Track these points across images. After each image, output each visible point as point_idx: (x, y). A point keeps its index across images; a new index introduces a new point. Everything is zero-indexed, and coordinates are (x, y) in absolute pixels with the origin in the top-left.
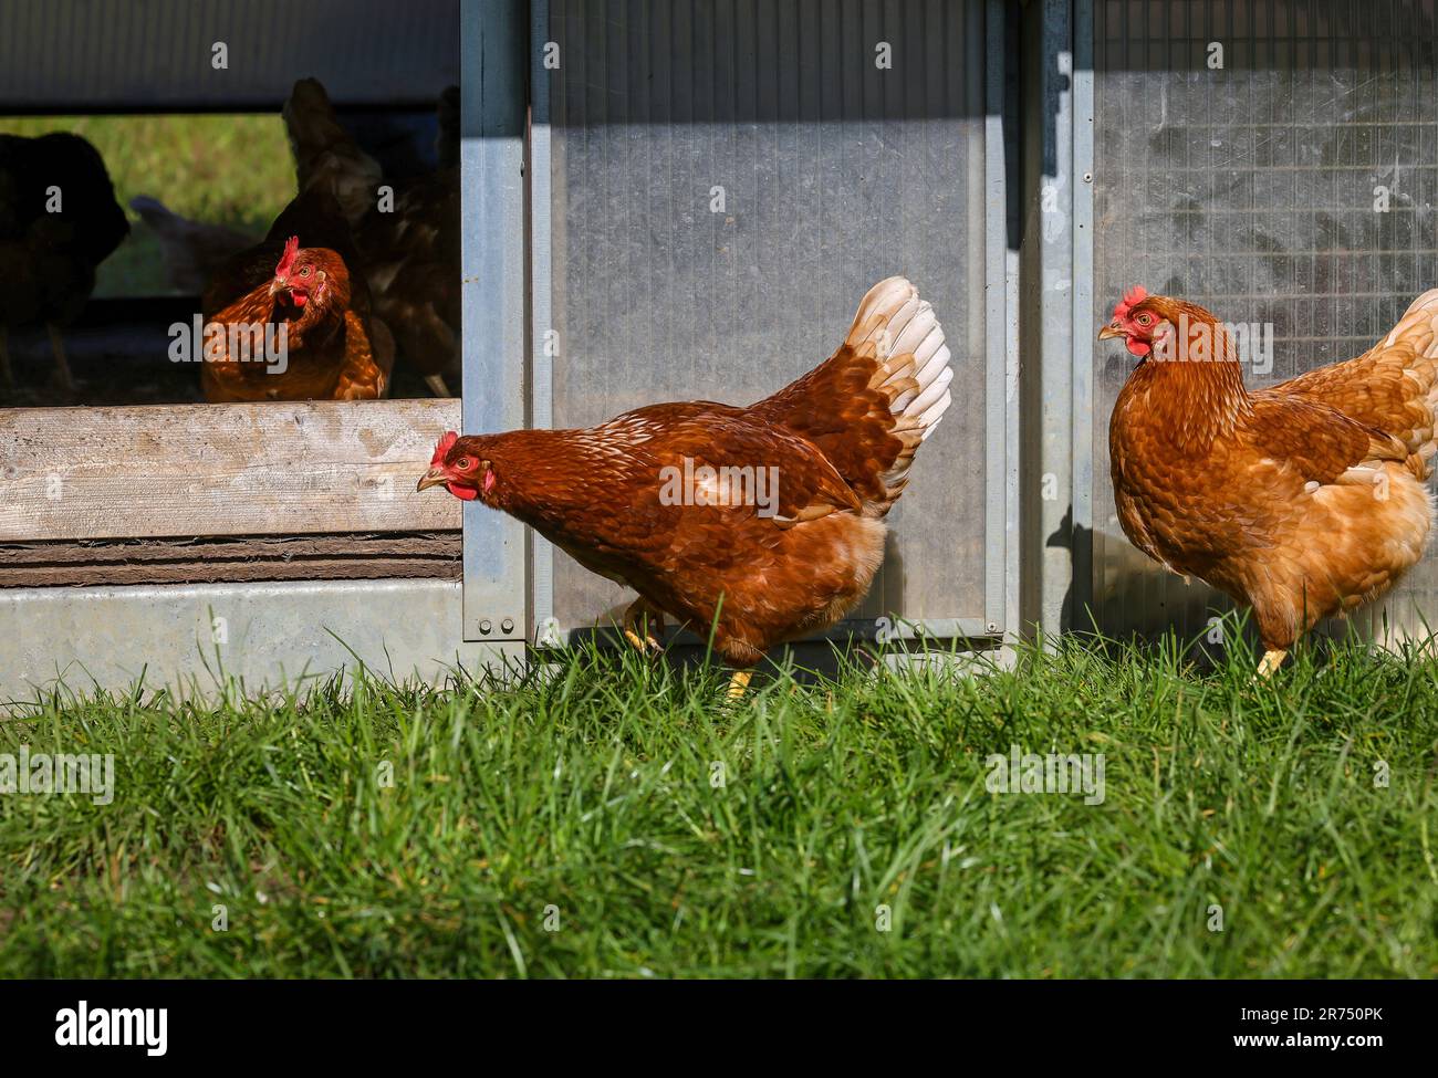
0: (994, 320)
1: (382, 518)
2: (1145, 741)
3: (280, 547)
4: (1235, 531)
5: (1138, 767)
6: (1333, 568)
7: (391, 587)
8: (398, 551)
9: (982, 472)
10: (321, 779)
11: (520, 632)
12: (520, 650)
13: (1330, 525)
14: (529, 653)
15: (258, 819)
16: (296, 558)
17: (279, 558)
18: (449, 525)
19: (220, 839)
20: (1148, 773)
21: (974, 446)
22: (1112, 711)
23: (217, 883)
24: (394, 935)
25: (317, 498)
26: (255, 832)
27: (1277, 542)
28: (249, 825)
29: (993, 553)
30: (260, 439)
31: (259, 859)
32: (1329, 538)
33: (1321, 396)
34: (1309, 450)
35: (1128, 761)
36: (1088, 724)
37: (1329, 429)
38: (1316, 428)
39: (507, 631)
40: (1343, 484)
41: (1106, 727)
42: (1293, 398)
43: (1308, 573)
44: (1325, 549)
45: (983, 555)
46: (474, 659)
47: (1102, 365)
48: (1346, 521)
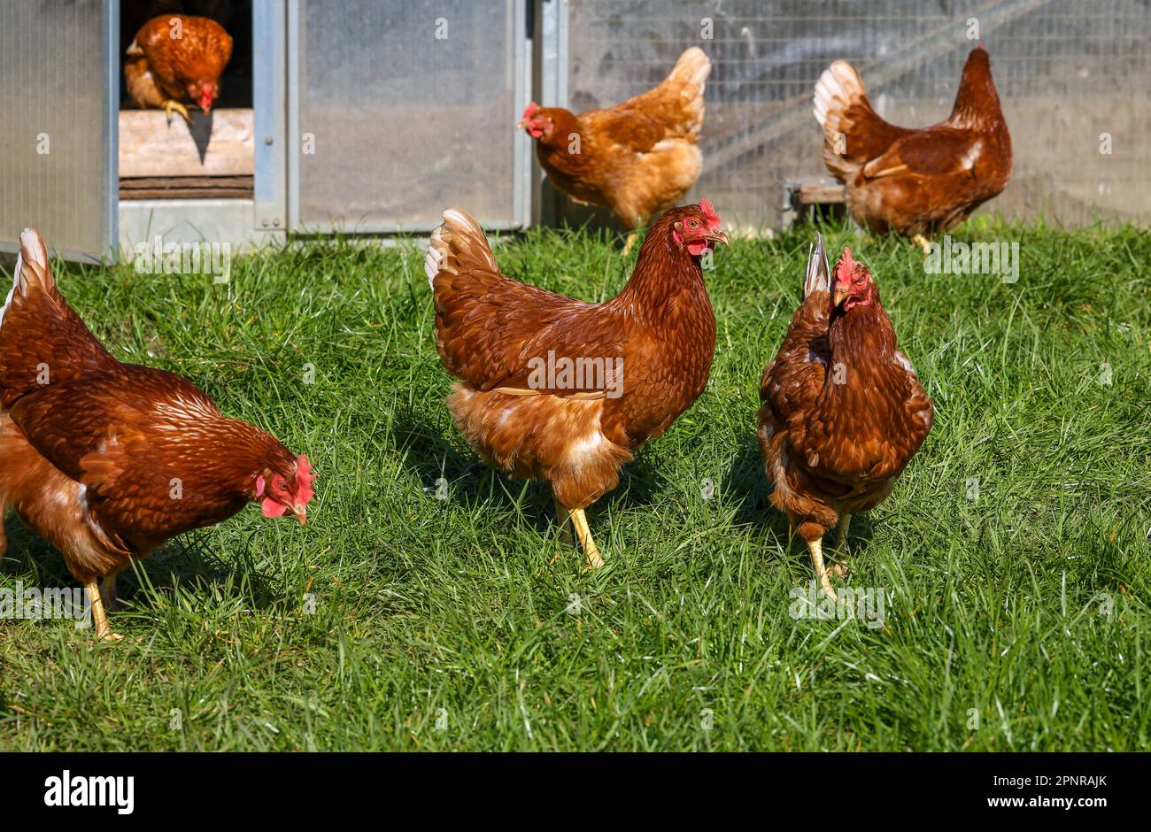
0: (519, 73)
1: (214, 169)
2: (590, 281)
3: (163, 183)
4: (606, 181)
5: (587, 293)
6: (653, 194)
7: (219, 203)
8: (222, 185)
9: (512, 149)
10: (182, 297)
11: (283, 225)
12: (283, 234)
13: (650, 173)
14: (287, 235)
15: (150, 316)
16: (172, 188)
17: (163, 188)
18: (247, 172)
19: (130, 325)
20: (591, 296)
21: (508, 135)
22: (575, 265)
23: (128, 347)
24: (216, 373)
25: (181, 158)
26: (148, 322)
27: (626, 184)
28: (145, 319)
29: (518, 188)
30: (152, 129)
31: (150, 336)
32: (649, 179)
33: (641, 109)
34: (636, 137)
35: (582, 290)
36: (562, 272)
37: (645, 126)
38: (639, 126)
39: (276, 225)
40: (654, 152)
41: (572, 274)
42: (626, 112)
43: (642, 198)
44: (648, 184)
45: (512, 189)
46: (261, 239)
47: (572, 96)
48: (656, 170)
